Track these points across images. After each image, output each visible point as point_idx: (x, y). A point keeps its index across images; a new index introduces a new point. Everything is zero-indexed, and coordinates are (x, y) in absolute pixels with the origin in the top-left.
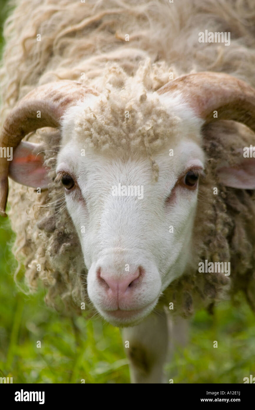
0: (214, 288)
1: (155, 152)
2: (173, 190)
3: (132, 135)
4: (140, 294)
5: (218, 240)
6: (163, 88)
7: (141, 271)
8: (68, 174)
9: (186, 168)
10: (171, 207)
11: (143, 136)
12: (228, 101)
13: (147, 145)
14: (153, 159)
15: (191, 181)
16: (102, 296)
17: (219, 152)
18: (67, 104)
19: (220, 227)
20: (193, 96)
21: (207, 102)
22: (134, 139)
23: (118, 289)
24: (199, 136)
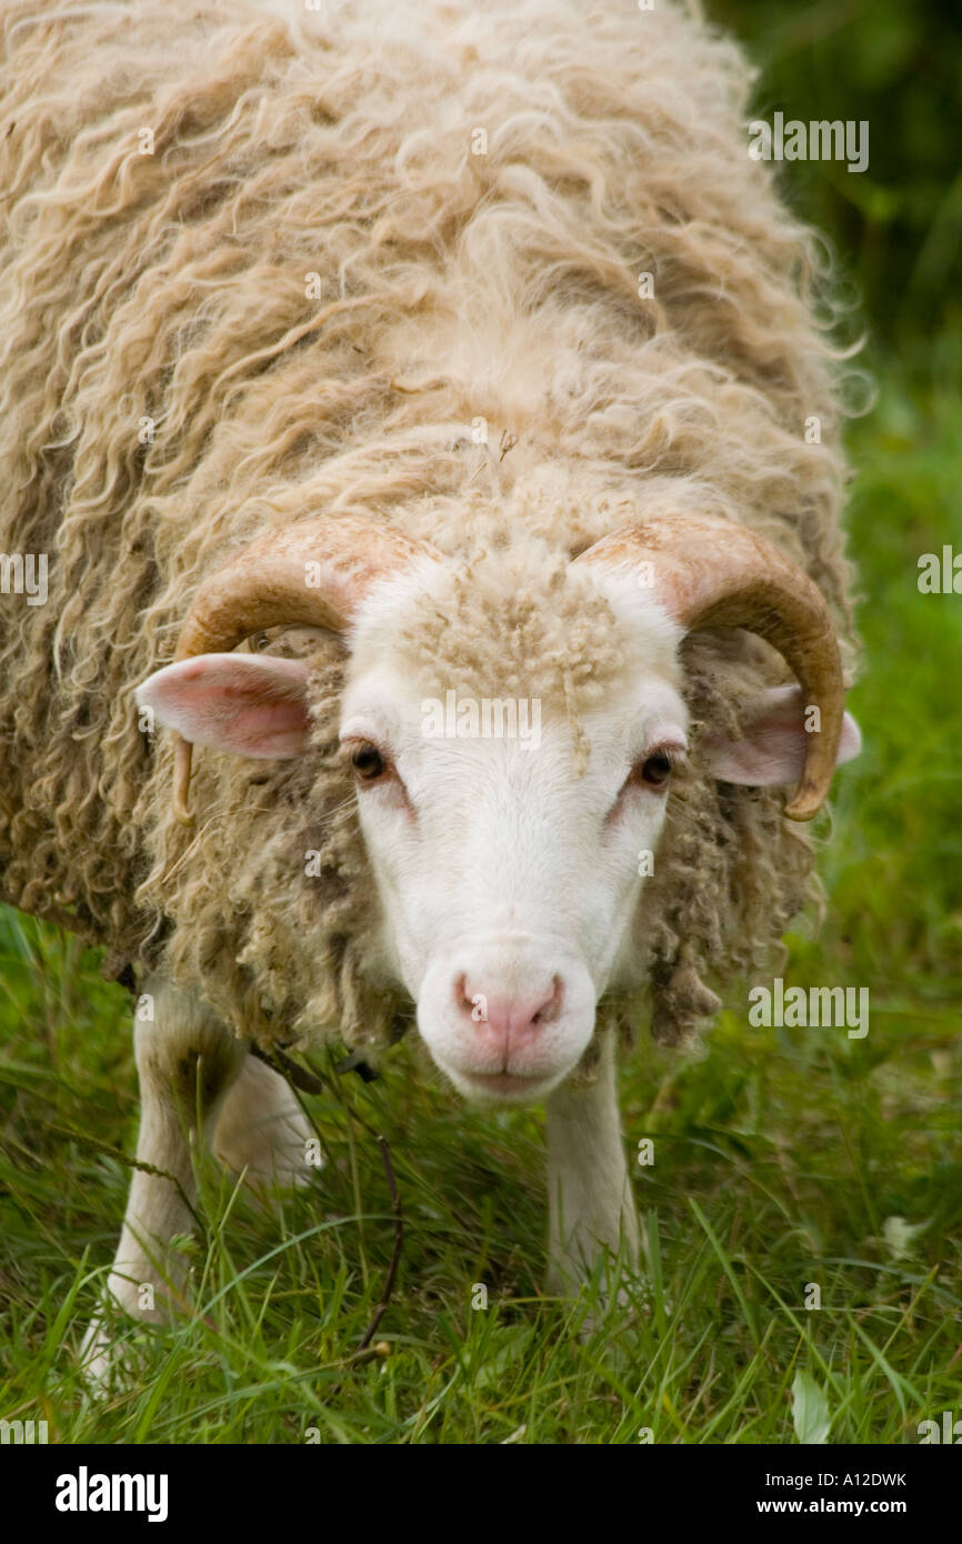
0: (675, 1023)
1: (584, 707)
2: (621, 794)
3: (531, 663)
4: (556, 1038)
5: (698, 905)
6: (591, 550)
7: (558, 984)
8: (372, 744)
9: (650, 743)
10: (614, 834)
11: (561, 668)
12: (738, 586)
13: (568, 688)
14: (580, 725)
15: (654, 773)
16: (467, 1042)
17: (713, 704)
18: (368, 577)
19: (704, 874)
20: (665, 574)
21: (695, 587)
22: (537, 672)
23: (508, 1026)
24: (675, 667)
